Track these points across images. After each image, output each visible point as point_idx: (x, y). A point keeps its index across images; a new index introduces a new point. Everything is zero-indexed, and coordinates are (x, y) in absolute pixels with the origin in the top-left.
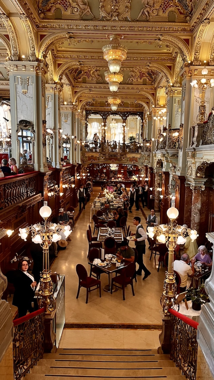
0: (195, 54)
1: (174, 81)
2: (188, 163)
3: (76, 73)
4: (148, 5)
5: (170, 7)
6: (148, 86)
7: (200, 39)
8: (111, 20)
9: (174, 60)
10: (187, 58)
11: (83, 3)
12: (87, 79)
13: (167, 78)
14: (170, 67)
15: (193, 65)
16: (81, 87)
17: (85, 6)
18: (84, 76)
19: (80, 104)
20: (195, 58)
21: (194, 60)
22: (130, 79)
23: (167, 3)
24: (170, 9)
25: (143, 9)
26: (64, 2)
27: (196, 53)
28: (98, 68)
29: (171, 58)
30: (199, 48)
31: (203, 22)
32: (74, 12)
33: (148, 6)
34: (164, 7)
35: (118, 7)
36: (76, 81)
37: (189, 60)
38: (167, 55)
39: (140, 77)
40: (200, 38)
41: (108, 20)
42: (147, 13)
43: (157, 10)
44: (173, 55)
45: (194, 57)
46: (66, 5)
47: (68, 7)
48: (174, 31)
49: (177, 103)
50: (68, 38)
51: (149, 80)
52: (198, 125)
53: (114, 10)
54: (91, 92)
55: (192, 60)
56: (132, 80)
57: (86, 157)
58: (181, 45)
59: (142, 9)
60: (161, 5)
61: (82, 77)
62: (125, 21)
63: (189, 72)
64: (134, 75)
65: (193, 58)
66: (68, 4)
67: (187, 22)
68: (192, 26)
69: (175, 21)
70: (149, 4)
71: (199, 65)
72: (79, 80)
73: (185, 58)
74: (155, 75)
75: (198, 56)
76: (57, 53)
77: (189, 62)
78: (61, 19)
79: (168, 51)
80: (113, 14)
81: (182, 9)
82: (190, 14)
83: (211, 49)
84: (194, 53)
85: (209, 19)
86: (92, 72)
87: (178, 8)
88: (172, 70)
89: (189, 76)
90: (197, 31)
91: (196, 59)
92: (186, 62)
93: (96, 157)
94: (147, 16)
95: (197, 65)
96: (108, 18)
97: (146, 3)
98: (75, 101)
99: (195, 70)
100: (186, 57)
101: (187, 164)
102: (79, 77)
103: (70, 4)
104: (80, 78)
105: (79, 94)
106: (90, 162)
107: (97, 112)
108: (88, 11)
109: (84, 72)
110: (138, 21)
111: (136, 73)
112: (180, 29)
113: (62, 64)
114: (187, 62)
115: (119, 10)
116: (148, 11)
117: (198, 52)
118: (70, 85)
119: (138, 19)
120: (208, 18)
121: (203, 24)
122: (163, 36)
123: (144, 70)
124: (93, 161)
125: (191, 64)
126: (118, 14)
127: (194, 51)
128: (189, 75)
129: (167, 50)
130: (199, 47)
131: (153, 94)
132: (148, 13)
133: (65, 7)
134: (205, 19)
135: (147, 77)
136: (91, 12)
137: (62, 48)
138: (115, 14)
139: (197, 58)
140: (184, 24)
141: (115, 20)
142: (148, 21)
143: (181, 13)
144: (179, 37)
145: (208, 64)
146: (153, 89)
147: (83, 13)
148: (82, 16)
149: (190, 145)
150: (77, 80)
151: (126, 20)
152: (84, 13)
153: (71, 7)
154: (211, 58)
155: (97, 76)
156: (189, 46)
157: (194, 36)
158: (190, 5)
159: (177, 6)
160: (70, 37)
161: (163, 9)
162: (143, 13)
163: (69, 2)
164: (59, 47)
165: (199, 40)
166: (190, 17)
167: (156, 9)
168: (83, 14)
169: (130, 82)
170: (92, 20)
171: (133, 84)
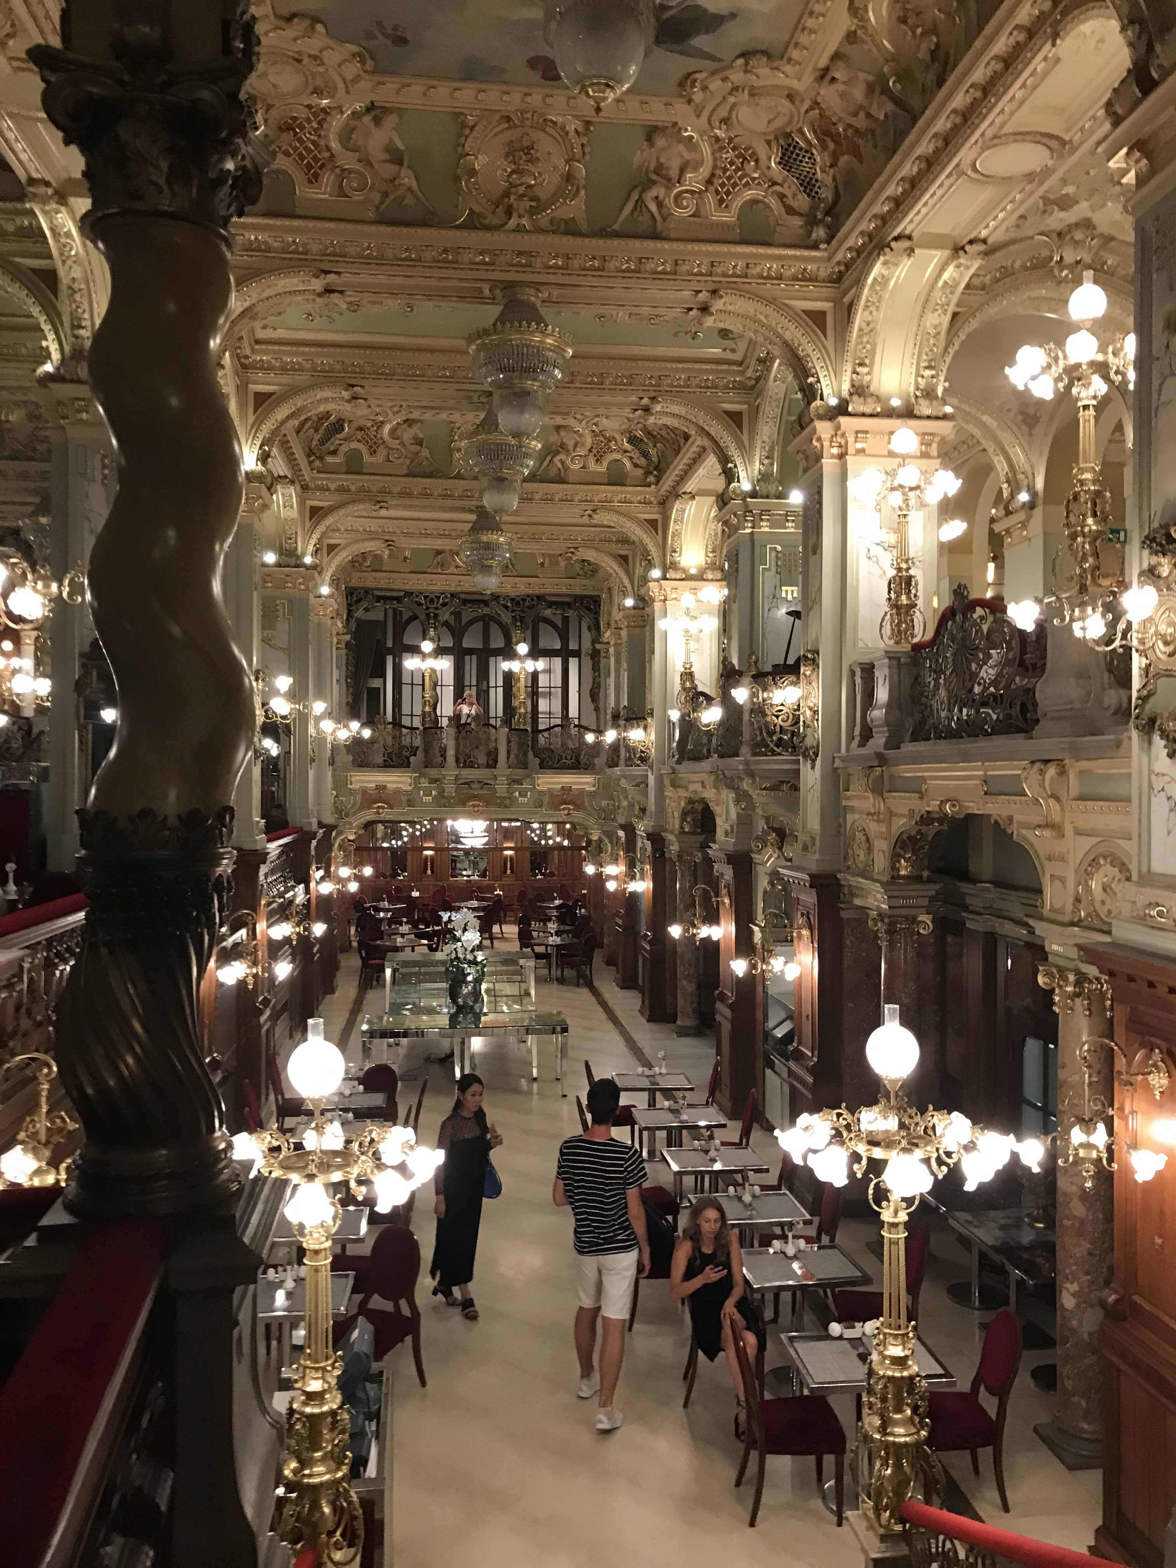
0: (855, 372)
1: (756, 472)
2: (850, 818)
3: (316, 431)
4: (658, 175)
5: (747, 184)
6: (631, 489)
7: (875, 313)
8: (506, 227)
9: (752, 387)
10: (824, 382)
11: (387, 157)
12: (367, 458)
13: (724, 459)
14: (735, 418)
15: (850, 415)
16: (341, 490)
17: (397, 167)
18: (354, 445)
19: (330, 562)
20: (853, 386)
21: (851, 394)
22: (557, 459)
23: (736, 171)
24: (749, 194)
25: (639, 189)
26: (307, 149)
27: (860, 365)
28: (415, 415)
29: (740, 381)
30: (868, 346)
31: (887, 250)
32: (348, 192)
33: (659, 179)
34: (723, 185)
35: (535, 179)
36: (317, 463)
37: (830, 391)
38: (725, 367)
39: (595, 451)
40: (871, 308)
41: (489, 228)
42: (653, 208)
43: (696, 196)
44: (749, 373)
45: (852, 380)
46: (316, 159)
47: (321, 167)
48: (764, 278)
49: (773, 563)
50: (320, 295)
51: (636, 465)
52: (890, 658)
53: (521, 190)
54: (383, 512)
55: (845, 394)
56: (563, 463)
57: (352, 792)
58: (794, 333)
59: (636, 187)
60: (713, 175)
61: (344, 449)
62: (566, 233)
63: (831, 442)
64: (570, 444)
65: (846, 387)
66: (326, 154)
67: (815, 247)
68: (838, 263)
69: (770, 241)
70: (663, 172)
71: (871, 415)
72: (330, 459)
73: (811, 384)
74: (659, 445)
75: (868, 378)
76: (253, 351)
77: (833, 402)
78: (292, 216)
79: (728, 355)
80: (515, 206)
81: (794, 195)
82: (827, 213)
83: (916, 352)
84: (849, 368)
85: (909, 238)
86: (387, 428)
87: (778, 188)
88: (745, 430)
89: (833, 456)
90: (859, 282)
91: (859, 390)
92: (818, 402)
93: (398, 791)
94: (653, 216)
95: (863, 415)
96: (494, 220)
97: (652, 167)
98: (311, 548)
99: (857, 432)
100: (819, 381)
101: (841, 821)
102: (332, 448)
103: (333, 156)
104: (334, 453)
105: (329, 520)
106: (368, 815)
107: (396, 594)
108: (410, 189)
109: (354, 425)
110: (617, 235)
111: (581, 436)
112: (788, 274)
113: (271, 394)
114: (822, 399)
115: (537, 191)
116: (657, 198)
117: (867, 361)
118: (292, 482)
119: (616, 227)
120: (907, 232)
121: (887, 257)
122: (721, 297)
123: (612, 425)
124: (383, 808)
125: (842, 409)
126: (534, 204)
127: (849, 357)
128: (835, 451)
129: (724, 350)
130: (868, 342)
131: (653, 523)
132: (660, 205)
133: (309, 166)
134: (896, 239)
135: (626, 451)
136: (420, 194)
137: (275, 329)
138: (521, 204)
139: (861, 386)
140: (806, 253)
141: (519, 229)
142: (656, 236)
143: (790, 211)
144: (786, 305)
145: (908, 413)
146: (650, 503)
147: (385, 195)
148: (382, 207)
149: (851, 737)
150: (321, 459)
151: (570, 229)
152: (392, 197)
153: (338, 171)
154: (917, 389)
155: (409, 447)
156: (826, 337)
157: (847, 300)
158: (828, 180)
159: (775, 183)
160: (329, 291)
161: (717, 192)
162: (640, 202)
163: (328, 148)
164: (265, 327)
165: (870, 318)
166: (828, 227)
167: (692, 192)
168: (388, 200)
169: (553, 472)
170: (423, 223)
171: (567, 483)
